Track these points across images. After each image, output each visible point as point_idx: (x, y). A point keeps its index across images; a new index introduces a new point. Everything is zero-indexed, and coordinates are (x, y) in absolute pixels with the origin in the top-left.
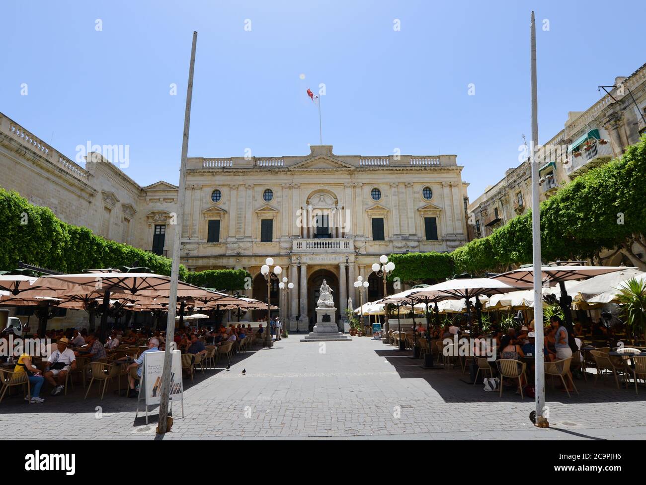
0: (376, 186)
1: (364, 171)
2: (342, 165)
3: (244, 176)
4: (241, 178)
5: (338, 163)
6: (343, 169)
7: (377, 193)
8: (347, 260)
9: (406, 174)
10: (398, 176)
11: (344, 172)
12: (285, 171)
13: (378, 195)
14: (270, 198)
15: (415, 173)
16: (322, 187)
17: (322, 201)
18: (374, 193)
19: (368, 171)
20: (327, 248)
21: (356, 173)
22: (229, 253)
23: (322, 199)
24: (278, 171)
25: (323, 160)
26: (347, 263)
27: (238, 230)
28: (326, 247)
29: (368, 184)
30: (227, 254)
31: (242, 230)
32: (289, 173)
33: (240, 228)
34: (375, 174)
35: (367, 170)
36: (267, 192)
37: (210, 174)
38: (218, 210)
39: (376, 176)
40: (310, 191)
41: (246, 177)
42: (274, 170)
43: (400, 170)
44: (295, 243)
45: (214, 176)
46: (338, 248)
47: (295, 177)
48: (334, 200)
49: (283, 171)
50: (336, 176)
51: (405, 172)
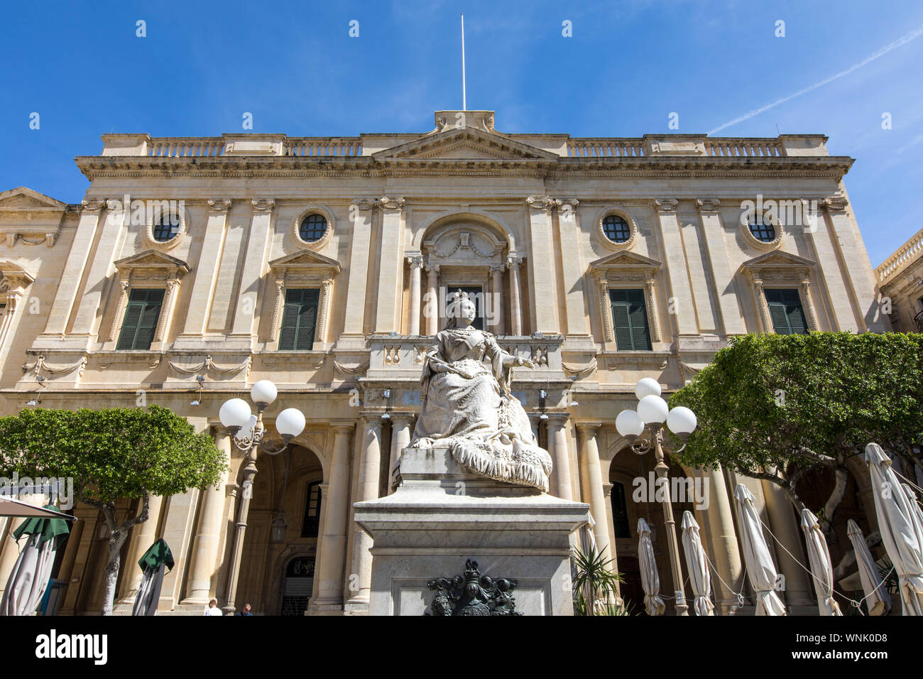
0: (616, 209)
1: (579, 168)
2: (519, 153)
3: (250, 177)
4: (241, 183)
5: (507, 149)
6: (524, 161)
7: (619, 227)
8: (542, 402)
9: (697, 177)
10: (674, 182)
11: (526, 172)
12: (362, 168)
13: (623, 231)
14: (318, 234)
15: (720, 177)
16: (464, 210)
17: (464, 248)
18: (611, 227)
19: (591, 168)
21: (558, 174)
22: (174, 381)
23: (465, 243)
24: (346, 167)
25: (468, 142)
29: (592, 201)
30: (167, 387)
32: (374, 172)
34: (610, 178)
35: (588, 164)
36: (312, 220)
37: (158, 171)
38: (165, 261)
39: (612, 184)
40: (433, 217)
41: (257, 182)
42: (333, 161)
43: (677, 168)
44: (377, 348)
45: (168, 176)
47: (391, 181)
48: (497, 243)
49: (358, 167)
50: (503, 181)
51: (693, 173)
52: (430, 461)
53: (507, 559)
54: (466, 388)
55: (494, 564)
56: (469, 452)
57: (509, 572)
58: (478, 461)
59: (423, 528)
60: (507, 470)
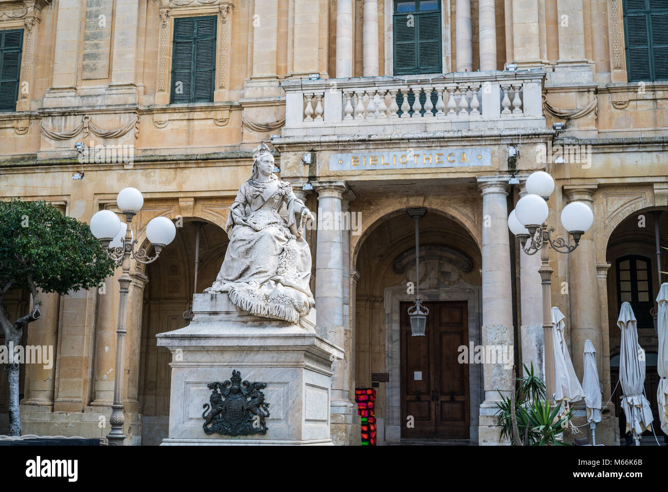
8: (512, 162)
20: (429, 115)
22: (49, 149)
26: (513, 171)
27: (87, 62)
28: (423, 111)
30: (42, 157)
31: (102, 63)
33: (94, 56)
44: (294, 100)
46: (475, 116)
52: (214, 302)
53: (260, 369)
54: (252, 241)
55: (252, 373)
56: (240, 295)
57: (261, 378)
58: (245, 303)
59: (205, 350)
60: (264, 309)
